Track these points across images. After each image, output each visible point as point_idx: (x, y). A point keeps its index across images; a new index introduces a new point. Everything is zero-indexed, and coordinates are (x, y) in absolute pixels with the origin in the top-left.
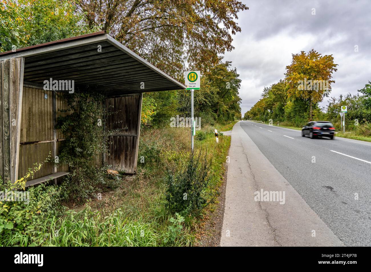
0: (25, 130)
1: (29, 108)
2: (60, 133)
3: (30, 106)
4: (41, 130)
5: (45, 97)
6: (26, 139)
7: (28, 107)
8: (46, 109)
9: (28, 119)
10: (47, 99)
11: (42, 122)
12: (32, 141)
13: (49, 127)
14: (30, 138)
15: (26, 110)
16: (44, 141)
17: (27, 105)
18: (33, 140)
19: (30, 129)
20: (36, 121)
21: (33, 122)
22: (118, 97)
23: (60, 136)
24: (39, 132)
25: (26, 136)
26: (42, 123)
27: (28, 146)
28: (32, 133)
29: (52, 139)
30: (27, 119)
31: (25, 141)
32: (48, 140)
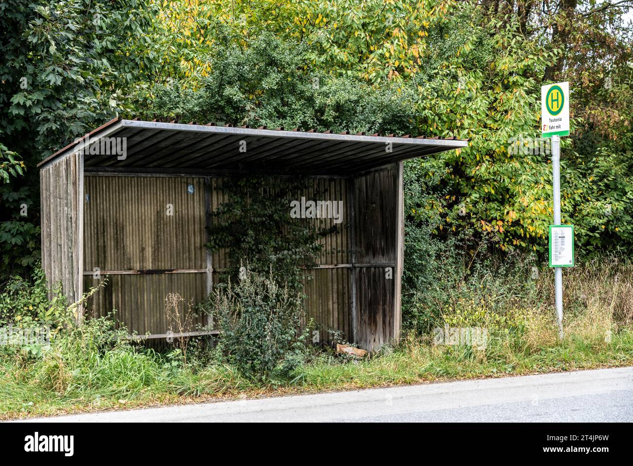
0: (150, 250)
1: (157, 212)
2: (222, 257)
3: (159, 208)
4: (181, 250)
5: (189, 190)
6: (151, 265)
7: (155, 210)
8: (191, 212)
9: (156, 230)
10: (193, 194)
11: (183, 235)
12: (163, 269)
13: (198, 245)
14: (160, 264)
15: (151, 215)
16: (186, 269)
17: (152, 206)
18: (165, 266)
19: (158, 248)
20: (170, 234)
21: (164, 236)
22: (366, 174)
23: (223, 262)
24: (177, 253)
25: (152, 259)
26: (183, 239)
27: (155, 277)
28: (163, 255)
29: (203, 266)
30: (153, 231)
31: (151, 268)
32: (195, 268)
